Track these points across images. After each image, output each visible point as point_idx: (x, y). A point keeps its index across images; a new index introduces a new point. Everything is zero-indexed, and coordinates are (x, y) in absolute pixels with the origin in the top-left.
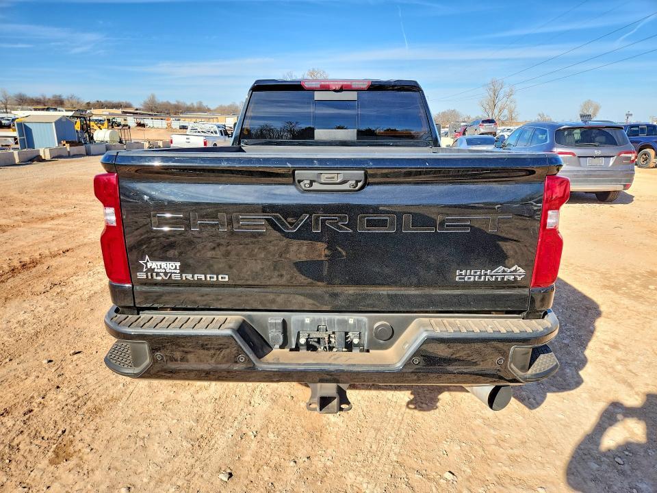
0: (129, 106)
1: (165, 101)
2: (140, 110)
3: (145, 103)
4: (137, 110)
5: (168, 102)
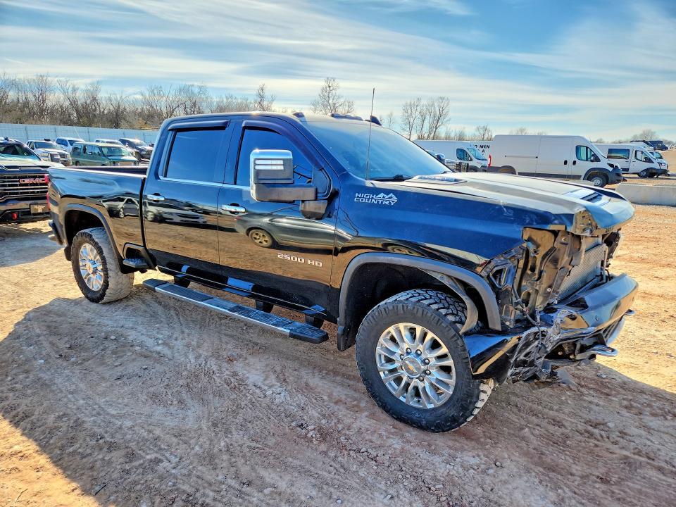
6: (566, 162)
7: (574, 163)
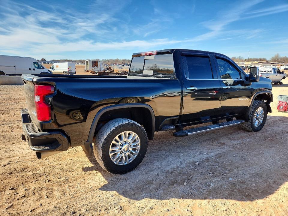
0: (264, 59)
1: (284, 56)
2: (269, 61)
3: (273, 58)
4: (268, 61)
5: (285, 57)
6: (30, 69)
7: (34, 69)
